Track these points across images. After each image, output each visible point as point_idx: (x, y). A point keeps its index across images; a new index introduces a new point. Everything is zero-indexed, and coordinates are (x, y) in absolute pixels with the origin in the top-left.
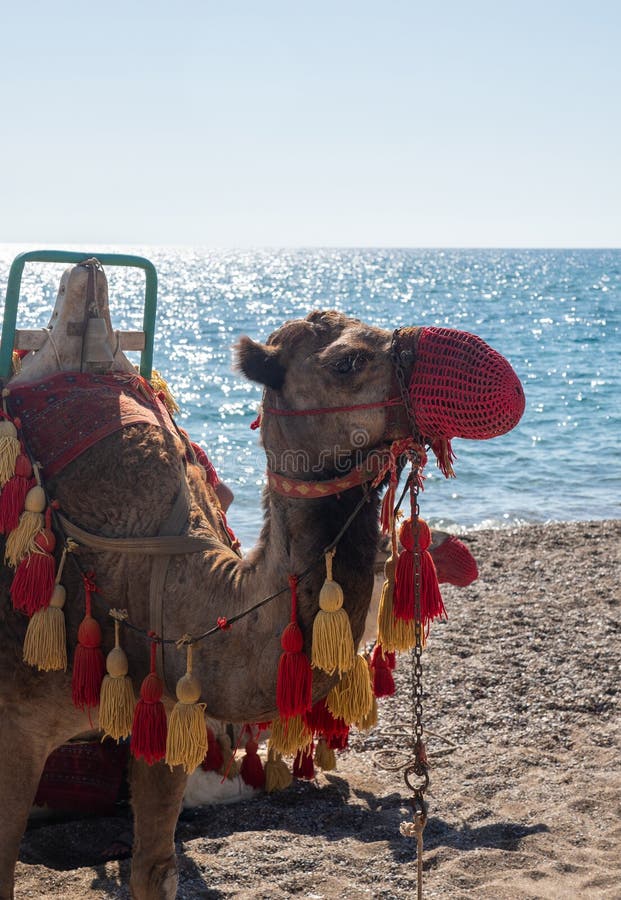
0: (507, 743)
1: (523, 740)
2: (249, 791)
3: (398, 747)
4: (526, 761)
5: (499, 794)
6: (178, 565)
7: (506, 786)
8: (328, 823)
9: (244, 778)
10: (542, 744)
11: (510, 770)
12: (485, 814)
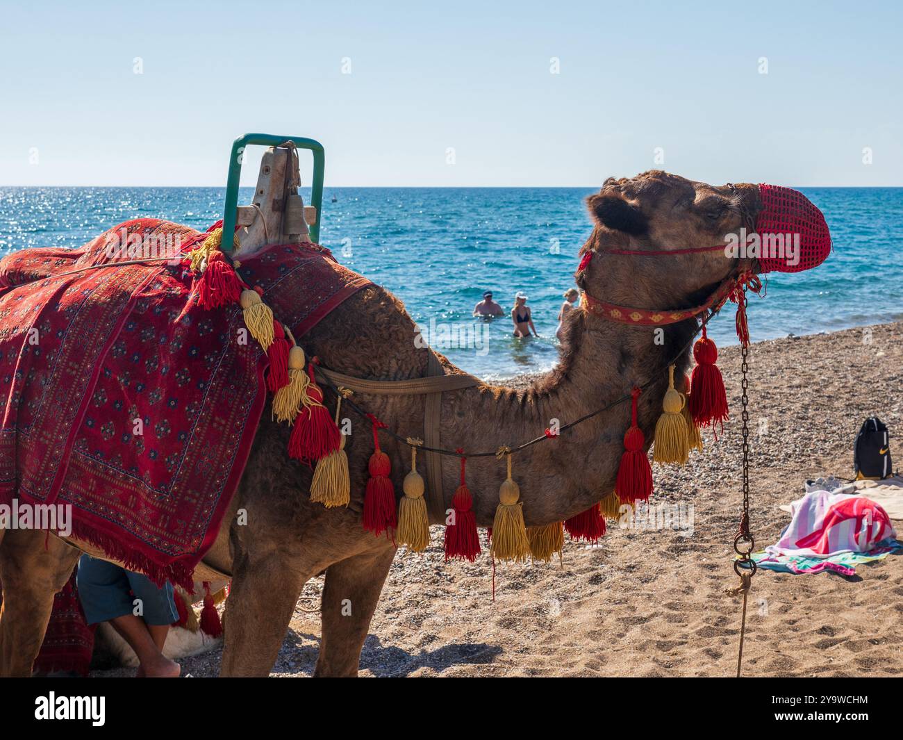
0: (395, 582)
1: (408, 579)
2: (210, 641)
3: (307, 594)
4: (427, 594)
5: (425, 622)
6: (452, 402)
7: (428, 615)
8: (299, 661)
9: (205, 630)
10: (427, 580)
11: (418, 602)
12: (430, 639)
